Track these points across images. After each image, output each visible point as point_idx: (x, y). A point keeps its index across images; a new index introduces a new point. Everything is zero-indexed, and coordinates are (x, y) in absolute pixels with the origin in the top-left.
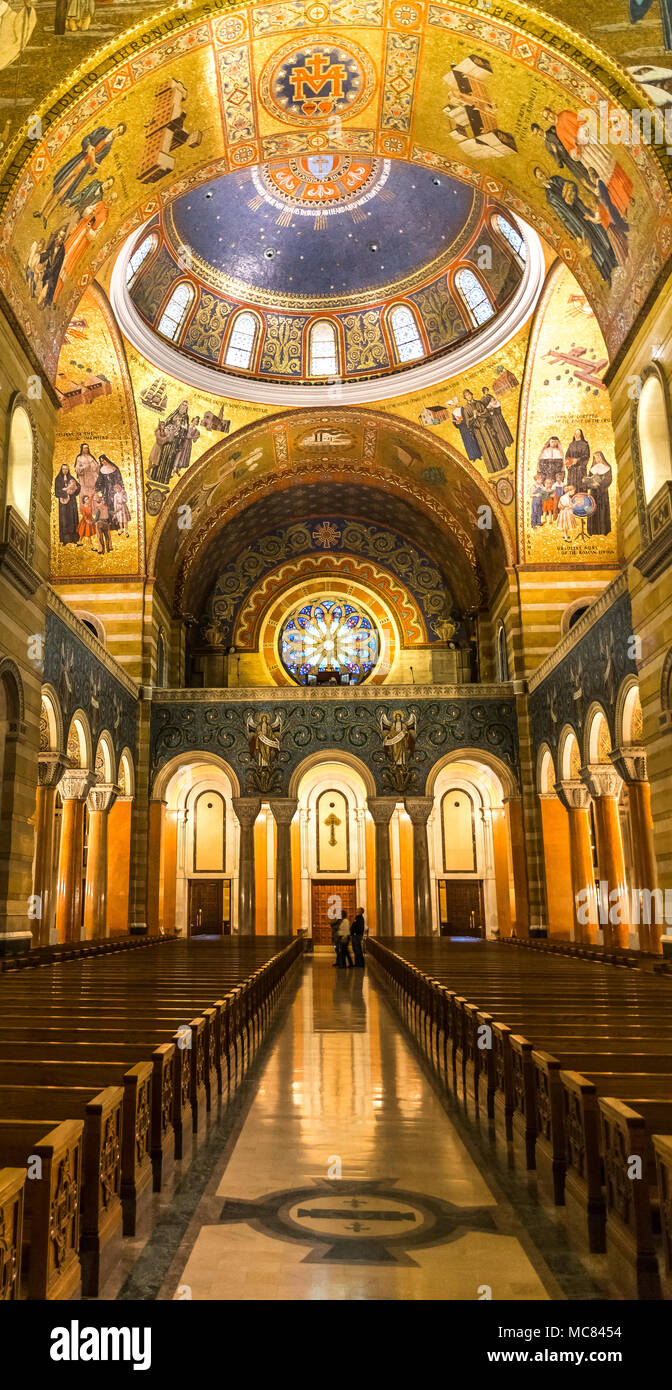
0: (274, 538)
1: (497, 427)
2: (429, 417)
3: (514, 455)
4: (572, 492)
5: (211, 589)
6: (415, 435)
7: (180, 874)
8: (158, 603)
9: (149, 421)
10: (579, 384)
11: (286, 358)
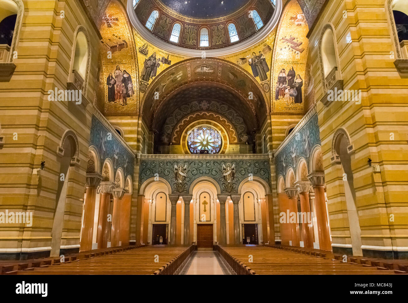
0: (187, 106)
1: (264, 65)
2: (241, 62)
3: (270, 75)
4: (289, 88)
5: (164, 122)
6: (236, 68)
7: (150, 222)
8: (143, 124)
9: (142, 58)
10: (292, 51)
11: (191, 40)
